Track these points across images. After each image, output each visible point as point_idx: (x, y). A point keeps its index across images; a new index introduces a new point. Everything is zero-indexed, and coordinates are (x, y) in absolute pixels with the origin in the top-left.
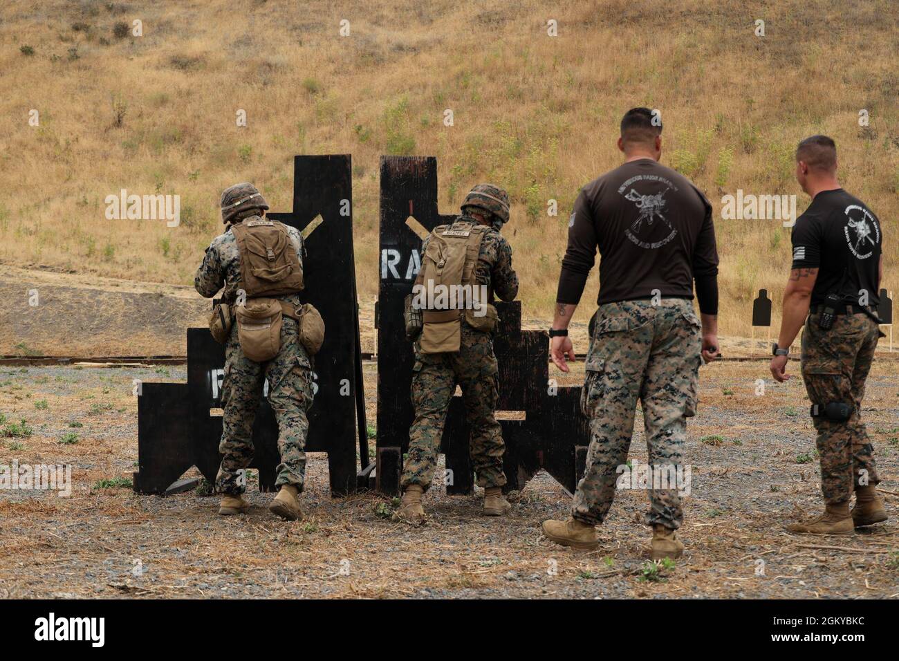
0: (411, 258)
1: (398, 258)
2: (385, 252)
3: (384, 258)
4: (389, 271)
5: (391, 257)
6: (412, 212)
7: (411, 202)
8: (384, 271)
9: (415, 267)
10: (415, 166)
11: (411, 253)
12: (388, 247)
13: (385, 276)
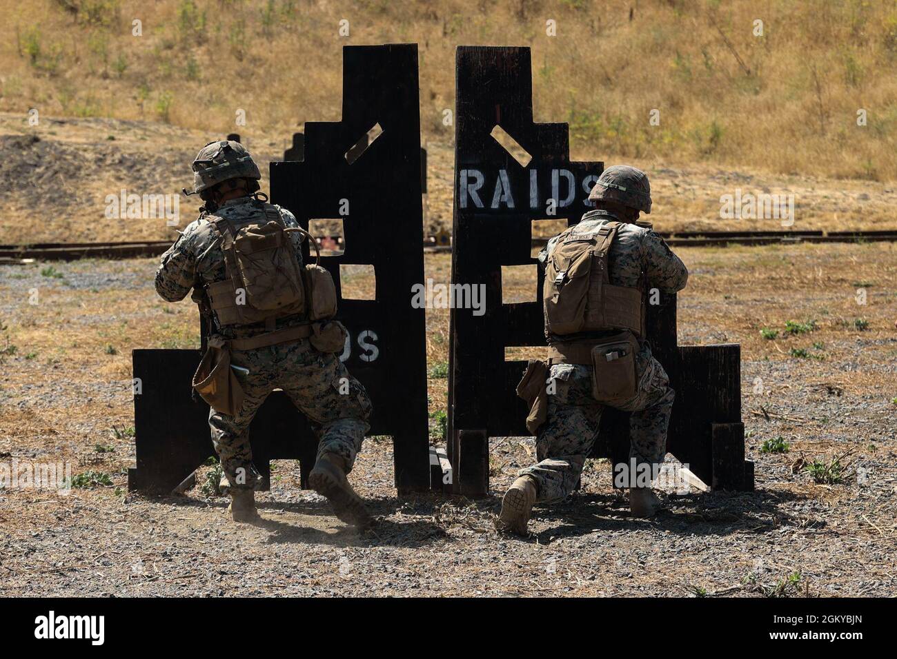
0: (498, 181)
1: (481, 181)
2: (463, 173)
3: (464, 181)
4: (469, 198)
5: (472, 180)
6: (499, 120)
7: (498, 107)
8: (463, 198)
9: (503, 193)
10: (503, 59)
11: (498, 174)
12: (467, 167)
13: (463, 205)
